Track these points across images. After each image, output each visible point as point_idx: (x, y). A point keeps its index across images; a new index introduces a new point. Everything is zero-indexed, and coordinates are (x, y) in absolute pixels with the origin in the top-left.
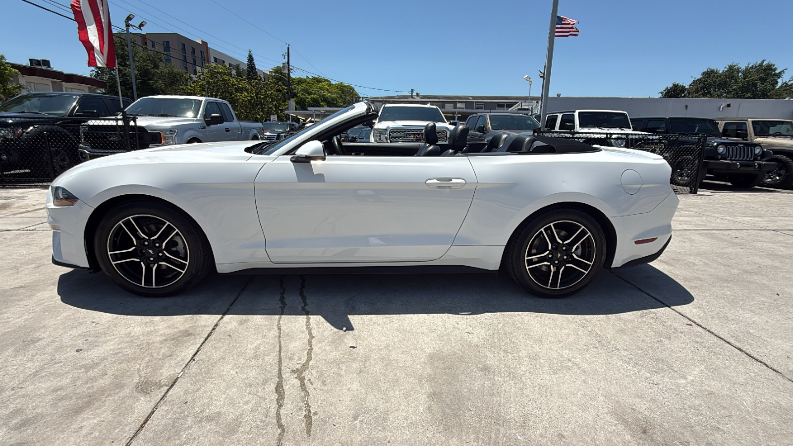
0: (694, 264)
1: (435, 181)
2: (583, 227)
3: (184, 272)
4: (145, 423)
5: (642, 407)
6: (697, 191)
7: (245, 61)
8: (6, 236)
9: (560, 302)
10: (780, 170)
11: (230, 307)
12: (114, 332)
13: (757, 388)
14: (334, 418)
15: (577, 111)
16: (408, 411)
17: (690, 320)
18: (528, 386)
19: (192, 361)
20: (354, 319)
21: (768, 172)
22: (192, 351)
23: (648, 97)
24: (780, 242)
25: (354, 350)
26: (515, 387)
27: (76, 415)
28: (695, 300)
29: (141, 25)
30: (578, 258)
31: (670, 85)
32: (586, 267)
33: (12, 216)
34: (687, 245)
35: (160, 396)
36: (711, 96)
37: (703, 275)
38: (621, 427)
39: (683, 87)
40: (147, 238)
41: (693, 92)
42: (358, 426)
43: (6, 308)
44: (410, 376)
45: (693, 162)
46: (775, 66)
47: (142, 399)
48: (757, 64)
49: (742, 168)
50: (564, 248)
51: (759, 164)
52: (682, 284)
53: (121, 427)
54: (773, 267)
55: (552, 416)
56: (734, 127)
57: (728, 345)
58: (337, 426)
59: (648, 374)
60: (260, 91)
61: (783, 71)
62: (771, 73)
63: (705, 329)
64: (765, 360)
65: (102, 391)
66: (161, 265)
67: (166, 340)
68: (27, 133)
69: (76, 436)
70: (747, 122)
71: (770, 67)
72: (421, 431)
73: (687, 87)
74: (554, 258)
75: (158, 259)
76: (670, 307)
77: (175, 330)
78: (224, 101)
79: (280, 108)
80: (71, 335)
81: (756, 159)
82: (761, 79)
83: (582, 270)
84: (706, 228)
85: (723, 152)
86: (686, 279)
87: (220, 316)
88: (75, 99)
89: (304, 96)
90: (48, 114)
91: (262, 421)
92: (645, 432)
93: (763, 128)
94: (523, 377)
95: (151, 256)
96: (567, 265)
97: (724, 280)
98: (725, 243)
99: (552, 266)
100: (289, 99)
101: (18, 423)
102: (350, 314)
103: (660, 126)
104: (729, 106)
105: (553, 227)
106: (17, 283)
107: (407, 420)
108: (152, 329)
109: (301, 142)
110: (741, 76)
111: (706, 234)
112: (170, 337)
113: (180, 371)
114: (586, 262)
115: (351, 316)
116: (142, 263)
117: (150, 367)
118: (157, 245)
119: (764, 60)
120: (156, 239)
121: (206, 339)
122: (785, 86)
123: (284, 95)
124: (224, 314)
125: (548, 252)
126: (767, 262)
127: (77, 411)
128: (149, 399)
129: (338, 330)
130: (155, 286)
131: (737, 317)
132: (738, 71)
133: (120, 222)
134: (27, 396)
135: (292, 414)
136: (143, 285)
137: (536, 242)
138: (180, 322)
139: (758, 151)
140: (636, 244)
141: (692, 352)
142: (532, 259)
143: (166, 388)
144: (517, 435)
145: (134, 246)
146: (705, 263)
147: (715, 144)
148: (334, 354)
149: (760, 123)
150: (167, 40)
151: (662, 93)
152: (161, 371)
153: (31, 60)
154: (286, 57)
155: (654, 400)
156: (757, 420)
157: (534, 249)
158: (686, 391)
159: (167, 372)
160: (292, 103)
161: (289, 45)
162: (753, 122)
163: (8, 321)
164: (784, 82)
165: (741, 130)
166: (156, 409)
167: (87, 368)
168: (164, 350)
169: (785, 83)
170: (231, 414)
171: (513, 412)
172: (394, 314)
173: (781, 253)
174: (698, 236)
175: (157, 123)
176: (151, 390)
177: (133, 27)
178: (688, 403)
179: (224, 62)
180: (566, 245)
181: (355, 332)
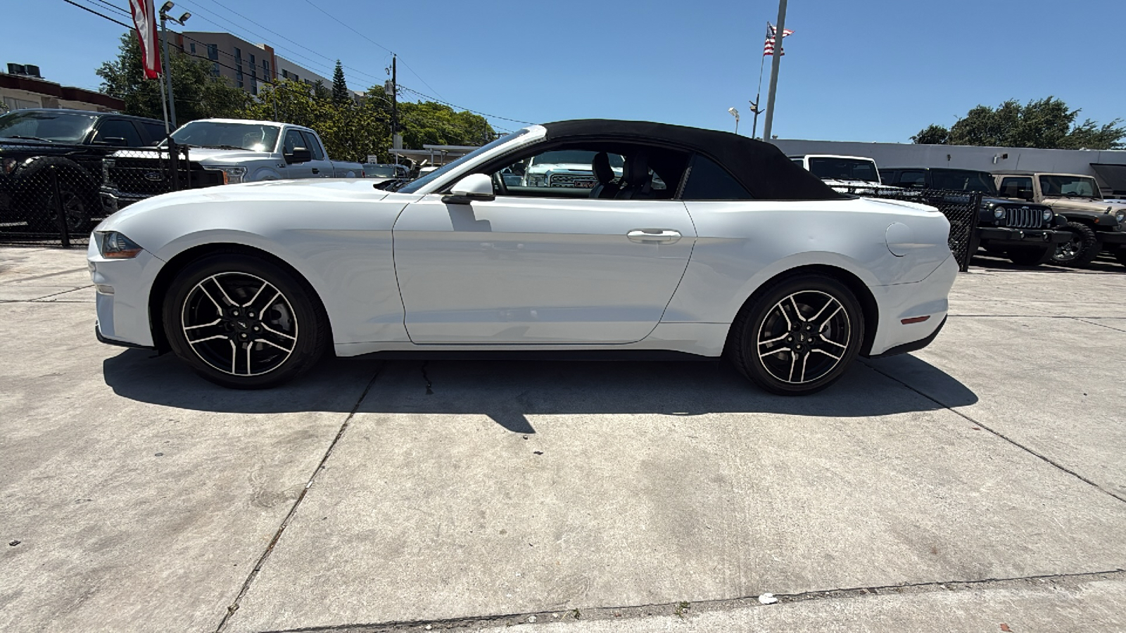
0: (975, 357)
1: (640, 233)
2: (833, 298)
3: (290, 352)
4: (274, 542)
5: (928, 523)
6: (968, 268)
7: (330, 76)
8: (14, 309)
9: (806, 400)
10: (1076, 243)
11: (359, 402)
12: (204, 432)
13: (1070, 502)
14: (529, 537)
15: (807, 157)
16: (626, 529)
17: (977, 423)
18: (778, 500)
19: (321, 468)
20: (532, 419)
21: (1060, 245)
22: (318, 457)
23: (896, 143)
24: (1080, 332)
25: (541, 456)
26: (762, 502)
27: (175, 533)
28: (980, 400)
29: (183, 19)
30: (829, 341)
31: (926, 128)
32: (837, 351)
33: (15, 283)
34: (963, 334)
35: (287, 511)
36: (982, 143)
37: (988, 370)
38: (904, 547)
39: (944, 131)
40: (237, 305)
41: (956, 138)
42: (563, 545)
43: (40, 401)
44: (621, 488)
45: (963, 229)
46: (1065, 106)
47: (263, 514)
48: (1042, 102)
49: (1027, 239)
50: (808, 328)
51: (1049, 234)
52: (961, 382)
53: (242, 548)
54: (1076, 362)
55: (815, 535)
56: (1015, 184)
57: (1027, 453)
58: (535, 546)
59: (930, 486)
60: (351, 121)
61: (1076, 112)
62: (1061, 114)
63: (997, 434)
64: (1076, 471)
65: (205, 504)
66: (257, 342)
67: (279, 442)
68: (23, 167)
69: (182, 558)
70: (1032, 177)
71: (1058, 106)
72: (647, 551)
73: (949, 130)
74: (796, 342)
75: (253, 336)
76: (949, 408)
77: (290, 431)
78: (309, 130)
79: (380, 146)
80: (142, 436)
81: (1044, 227)
82: (1047, 122)
83: (833, 356)
84: (985, 314)
85: (1001, 215)
86: (965, 374)
87: (347, 414)
88: (93, 120)
89: (415, 129)
90: (52, 141)
91: (433, 540)
92: (934, 552)
93: (1053, 185)
94: (770, 490)
95: (244, 331)
96: (813, 351)
97: (1015, 377)
98: (1011, 332)
99: (793, 353)
100: (394, 133)
101: (96, 543)
102: (527, 413)
103: (917, 181)
104: (1005, 156)
105: (793, 301)
106: (46, 370)
107: (627, 539)
108: (257, 429)
109: (459, 174)
110: (1020, 117)
111: (985, 321)
112: (284, 439)
113: (307, 481)
114: (838, 345)
115: (528, 415)
116: (231, 341)
117: (265, 476)
118: (252, 315)
119: (1051, 97)
120: (250, 306)
121: (335, 442)
122: (1079, 133)
123: (386, 128)
124: (353, 412)
125: (787, 334)
126: (1066, 355)
127: (177, 529)
128: (272, 514)
129: (513, 433)
130: (251, 373)
131: (1036, 421)
132: (1017, 110)
133: (199, 284)
134: (100, 510)
135: (471, 532)
136: (233, 373)
137: (769, 321)
138: (293, 421)
139: (1047, 215)
140: (903, 324)
141: (983, 461)
142: (765, 344)
143: (293, 501)
144: (773, 556)
145: (219, 317)
146: (988, 356)
147: (991, 205)
148: (514, 462)
149: (1050, 179)
150: (214, 43)
151: (914, 138)
152: (281, 481)
153: (10, 66)
154: (391, 72)
155: (943, 518)
156: (1074, 539)
157: (768, 331)
158: (980, 506)
159: (290, 481)
160: (399, 138)
161: (395, 55)
162: (1040, 177)
163: (46, 418)
164: (1077, 127)
165: (1024, 188)
166: (286, 526)
167: (177, 476)
168: (279, 456)
169: (1079, 129)
170: (390, 532)
171: (763, 528)
172: (586, 413)
173: (1085, 346)
174: (975, 323)
175: (216, 157)
176: (273, 504)
177: (172, 21)
178: (985, 519)
179: (297, 77)
180: (811, 324)
181: (538, 434)
